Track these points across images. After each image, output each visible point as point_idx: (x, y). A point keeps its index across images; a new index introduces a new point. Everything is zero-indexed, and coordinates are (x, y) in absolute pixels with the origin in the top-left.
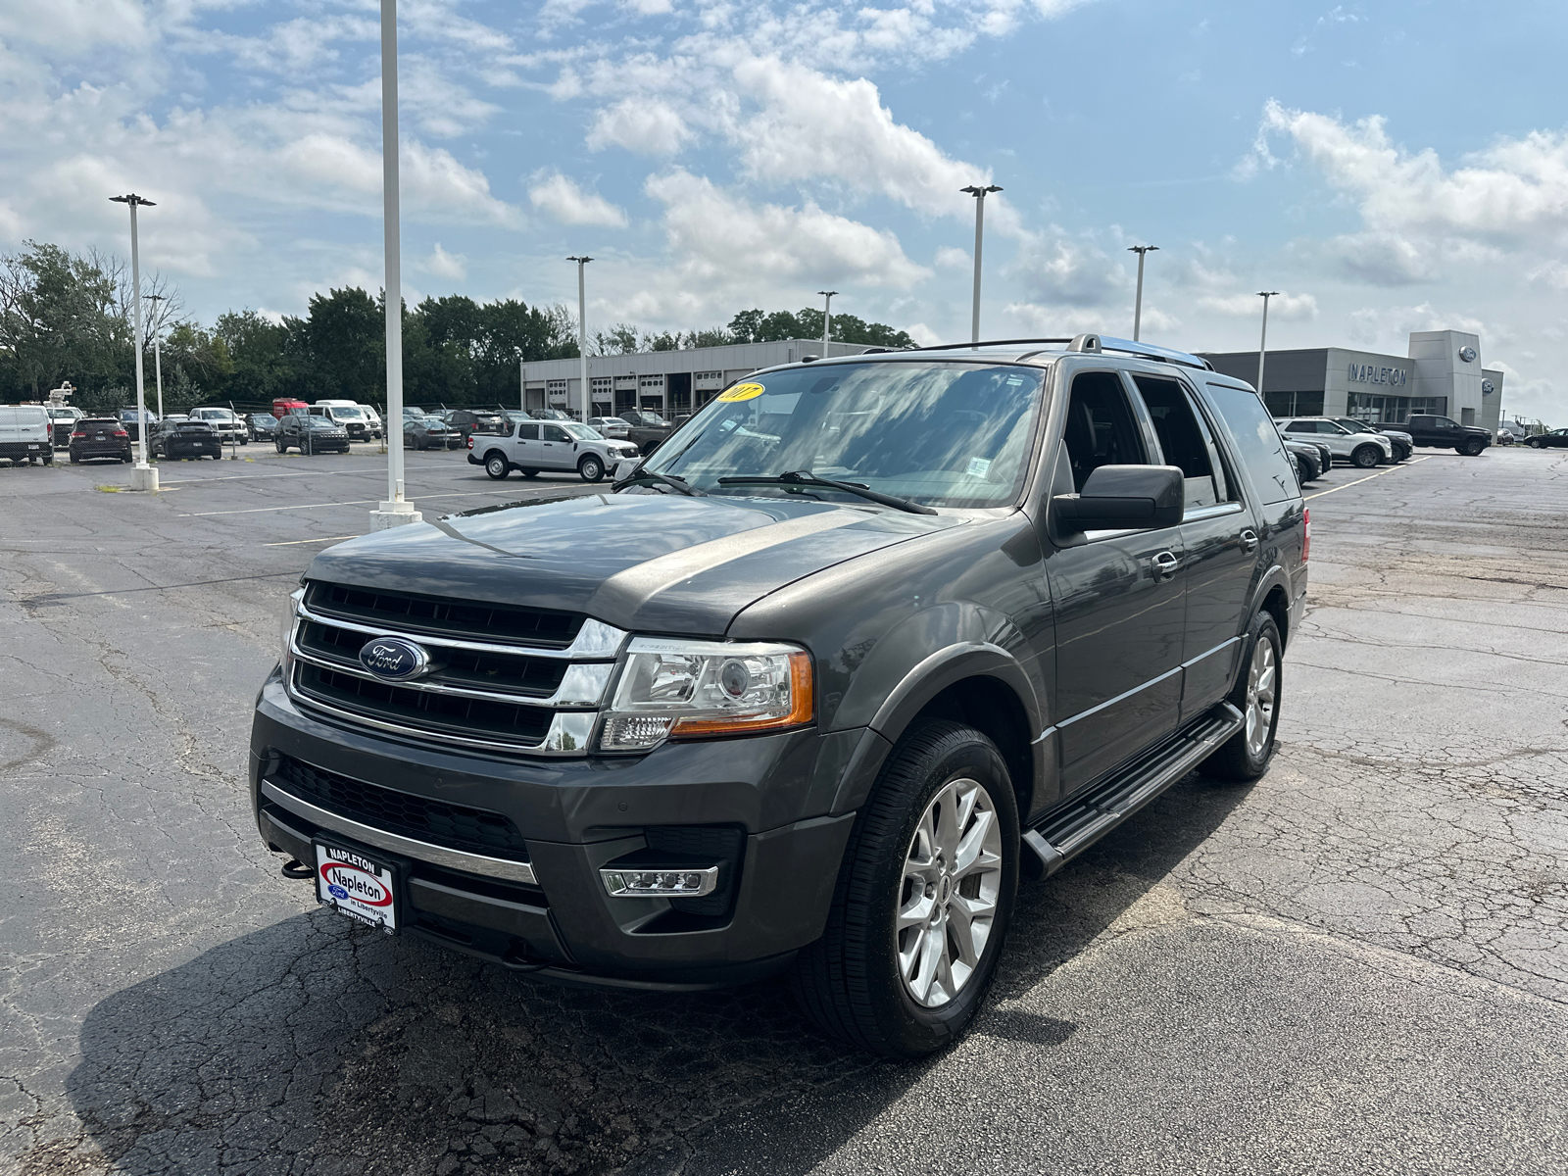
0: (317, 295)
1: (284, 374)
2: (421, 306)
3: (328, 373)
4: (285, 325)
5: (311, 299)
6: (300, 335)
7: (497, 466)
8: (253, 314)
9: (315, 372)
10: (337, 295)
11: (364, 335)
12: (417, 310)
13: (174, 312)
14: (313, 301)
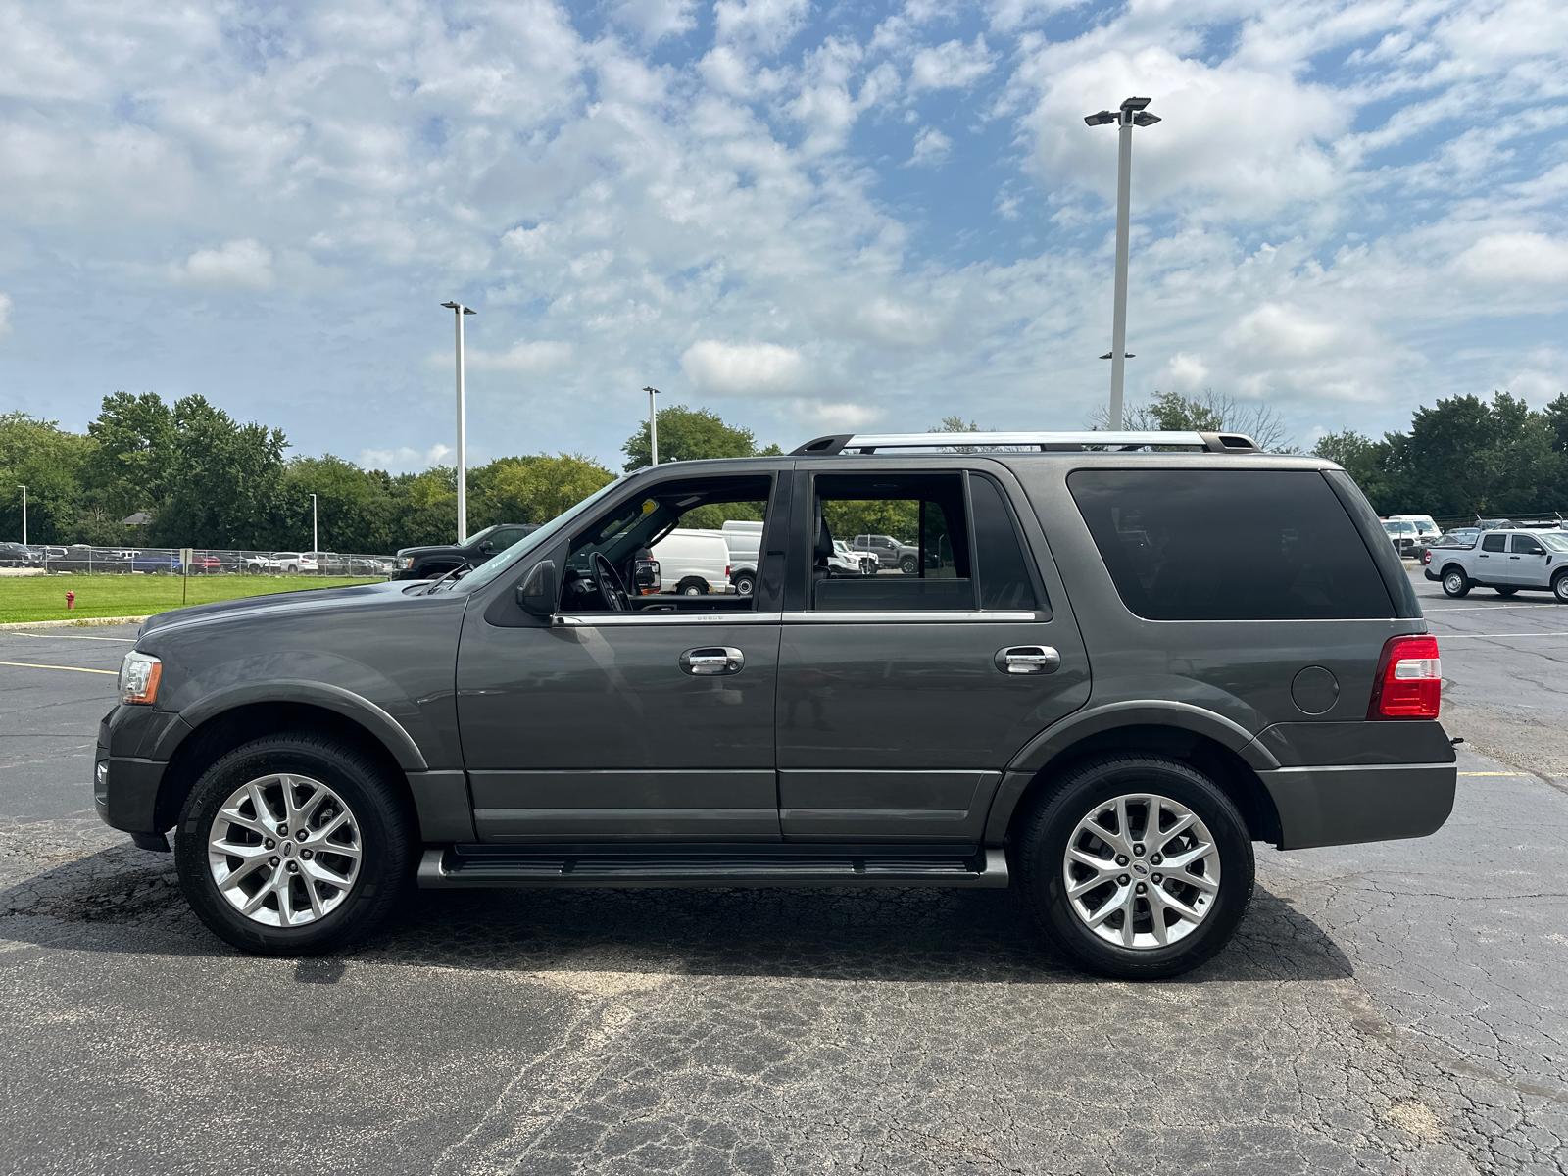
0: (1421, 407)
1: (1379, 490)
2: (1551, 406)
3: (1428, 486)
4: (1388, 442)
5: (1414, 413)
6: (1401, 451)
7: (1455, 583)
8: (1353, 433)
9: (1413, 487)
10: (1443, 405)
11: (1472, 445)
12: (1546, 411)
13: (1275, 440)
14: (1417, 415)
